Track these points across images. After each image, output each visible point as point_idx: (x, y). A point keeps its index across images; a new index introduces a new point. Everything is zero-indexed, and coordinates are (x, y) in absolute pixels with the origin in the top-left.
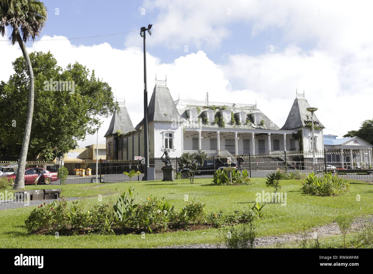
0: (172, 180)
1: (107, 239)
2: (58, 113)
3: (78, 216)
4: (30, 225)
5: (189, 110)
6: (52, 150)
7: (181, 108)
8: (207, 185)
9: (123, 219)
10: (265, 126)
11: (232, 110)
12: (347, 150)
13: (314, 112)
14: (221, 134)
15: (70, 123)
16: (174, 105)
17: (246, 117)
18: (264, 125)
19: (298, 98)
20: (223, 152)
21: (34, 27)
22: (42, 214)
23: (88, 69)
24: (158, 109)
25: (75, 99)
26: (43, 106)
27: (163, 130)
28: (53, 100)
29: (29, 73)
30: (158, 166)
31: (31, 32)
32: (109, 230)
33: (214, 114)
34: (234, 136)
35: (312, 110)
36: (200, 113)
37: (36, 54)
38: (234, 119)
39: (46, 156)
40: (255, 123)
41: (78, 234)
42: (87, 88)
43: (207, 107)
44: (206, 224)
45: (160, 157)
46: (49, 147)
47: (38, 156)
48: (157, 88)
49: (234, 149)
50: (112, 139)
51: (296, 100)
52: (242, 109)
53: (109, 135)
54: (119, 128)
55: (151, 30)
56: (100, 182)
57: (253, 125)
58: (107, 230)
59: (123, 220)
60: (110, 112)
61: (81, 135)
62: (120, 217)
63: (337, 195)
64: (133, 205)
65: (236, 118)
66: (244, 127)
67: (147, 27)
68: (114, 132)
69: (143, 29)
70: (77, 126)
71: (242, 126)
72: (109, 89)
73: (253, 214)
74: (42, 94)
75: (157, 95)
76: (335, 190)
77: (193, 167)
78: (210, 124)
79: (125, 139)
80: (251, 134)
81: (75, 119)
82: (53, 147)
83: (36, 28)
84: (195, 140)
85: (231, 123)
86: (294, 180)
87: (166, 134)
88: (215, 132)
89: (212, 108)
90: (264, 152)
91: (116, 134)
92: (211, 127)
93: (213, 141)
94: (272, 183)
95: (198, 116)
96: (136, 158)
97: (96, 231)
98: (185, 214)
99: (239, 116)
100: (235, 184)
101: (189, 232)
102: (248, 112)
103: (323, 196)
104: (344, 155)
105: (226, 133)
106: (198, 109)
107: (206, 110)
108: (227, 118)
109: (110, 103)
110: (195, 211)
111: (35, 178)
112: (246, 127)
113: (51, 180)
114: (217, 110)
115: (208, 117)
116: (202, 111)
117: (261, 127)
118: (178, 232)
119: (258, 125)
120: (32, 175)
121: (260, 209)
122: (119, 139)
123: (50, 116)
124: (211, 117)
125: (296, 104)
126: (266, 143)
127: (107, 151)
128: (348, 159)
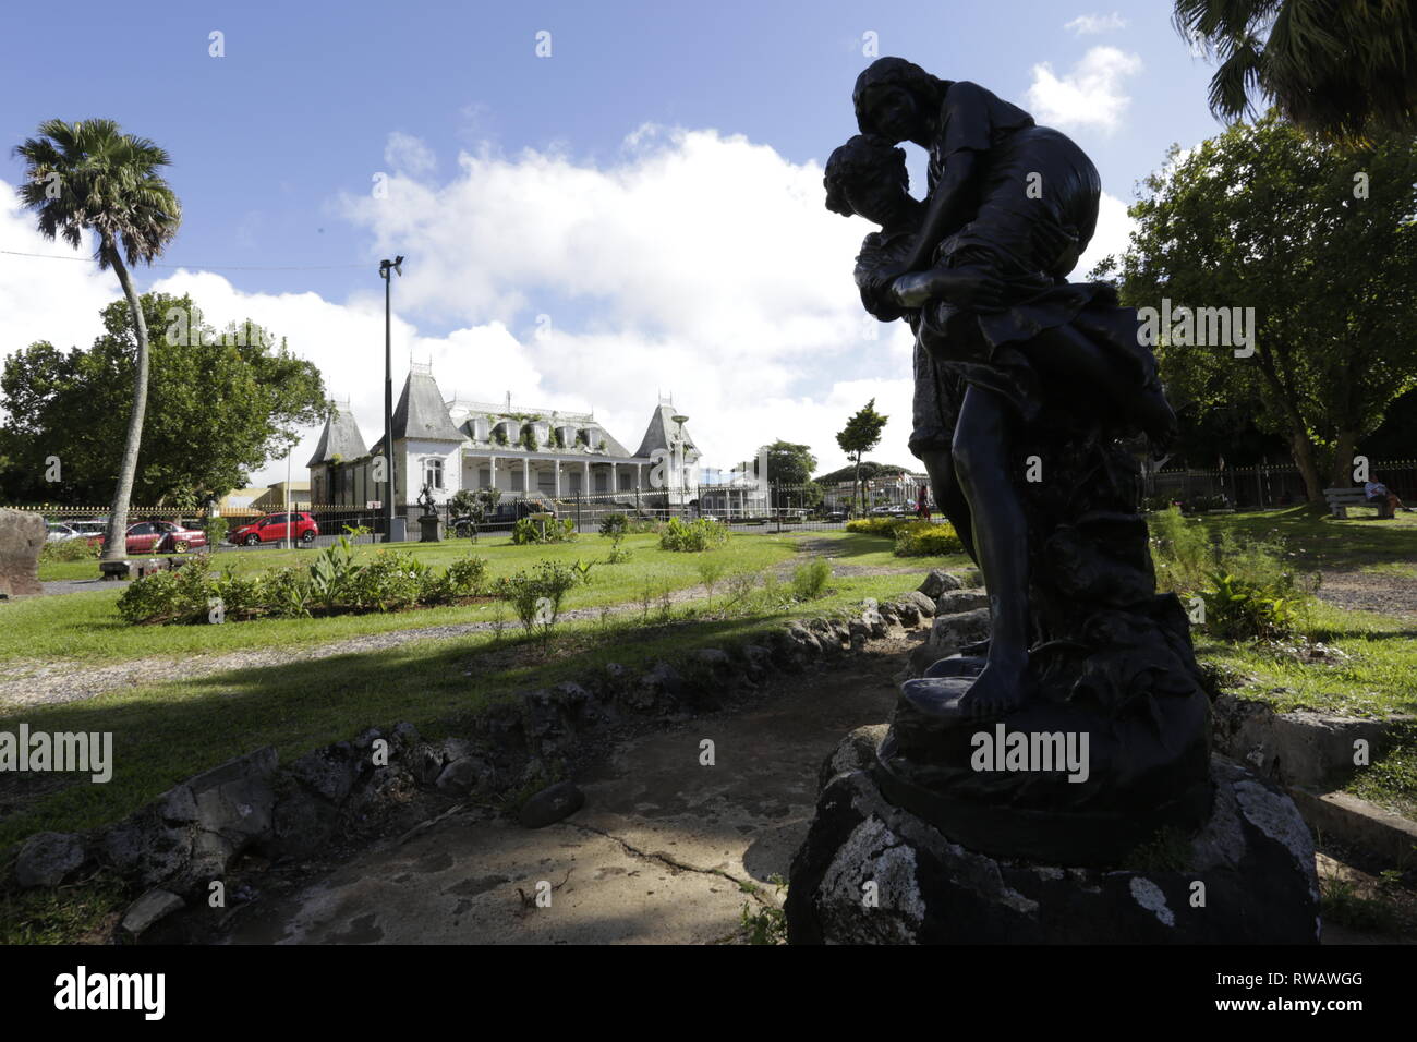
0: (438, 541)
1: (295, 625)
2: (205, 416)
3: (235, 586)
4: (128, 610)
5: (474, 420)
6: (192, 491)
7: (459, 416)
8: (501, 545)
9: (329, 590)
10: (606, 451)
11: (551, 422)
12: (735, 493)
13: (684, 424)
14: (531, 463)
15: (231, 435)
16: (446, 410)
17: (575, 435)
18: (606, 449)
19: (662, 405)
20: (534, 495)
21: (151, 237)
22: (155, 587)
23: (272, 335)
24: (415, 416)
25: (243, 390)
26: (171, 401)
27: (423, 455)
28: (194, 390)
29: (138, 335)
30: (413, 516)
31: (142, 245)
32: (300, 611)
33: (518, 428)
34: (554, 467)
35: (680, 420)
36: (494, 426)
37: (156, 298)
38: (554, 437)
39: (179, 501)
40: (591, 445)
41: (234, 621)
42: (270, 371)
43: (507, 416)
44: (490, 596)
45: (415, 502)
46: (185, 484)
47: (162, 501)
48: (413, 378)
49: (554, 489)
50: (322, 471)
51: (659, 409)
52: (568, 420)
53: (316, 462)
54: (338, 449)
55: (401, 266)
56: (296, 546)
57: (586, 448)
58: (296, 612)
59: (329, 592)
60: (318, 419)
61: (257, 460)
62: (323, 586)
63: (713, 549)
64: (350, 567)
65: (558, 435)
66: (570, 451)
67: (393, 261)
68: (327, 457)
69: (386, 264)
70: (247, 443)
71: (568, 450)
72: (316, 374)
73: (573, 577)
74: (168, 377)
75: (412, 390)
76: (708, 542)
77: (477, 516)
78: (511, 445)
79: (349, 473)
80: (583, 464)
81: (241, 428)
82: (195, 484)
83: (156, 239)
84: (485, 473)
85: (550, 445)
86: (650, 534)
87: (430, 463)
88: (521, 460)
89: (516, 418)
90: (605, 489)
91: (332, 461)
92: (513, 450)
93: (517, 477)
94: (610, 531)
95: (489, 430)
96: (370, 505)
97: (273, 615)
98: (452, 580)
99: (562, 433)
100: (551, 542)
101: (456, 607)
102: (579, 426)
103: (690, 552)
104: (731, 500)
105: (539, 461)
106: (490, 419)
107: (504, 420)
108: (542, 435)
109: (319, 402)
110: (469, 572)
111: (152, 542)
112: (575, 452)
113: (190, 545)
114: (525, 422)
115: (508, 433)
116: (498, 422)
117: (600, 452)
118: (437, 608)
119: (596, 449)
120: (144, 536)
121: (586, 571)
122: (336, 471)
123: (187, 421)
124: (513, 432)
125: (658, 415)
126: (608, 479)
127: (314, 494)
128: (736, 505)
